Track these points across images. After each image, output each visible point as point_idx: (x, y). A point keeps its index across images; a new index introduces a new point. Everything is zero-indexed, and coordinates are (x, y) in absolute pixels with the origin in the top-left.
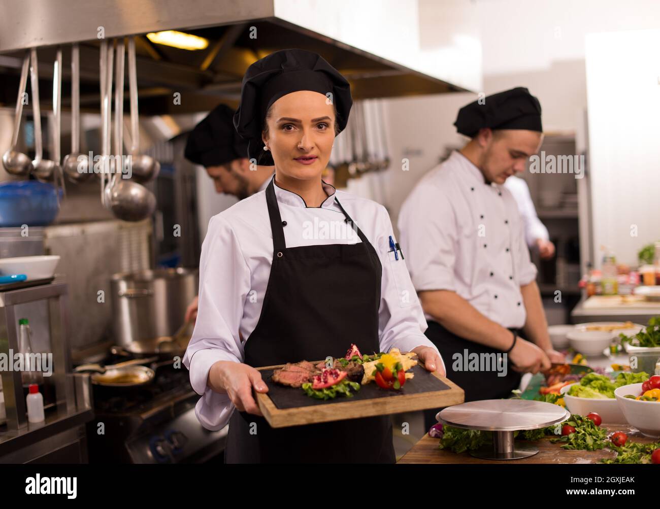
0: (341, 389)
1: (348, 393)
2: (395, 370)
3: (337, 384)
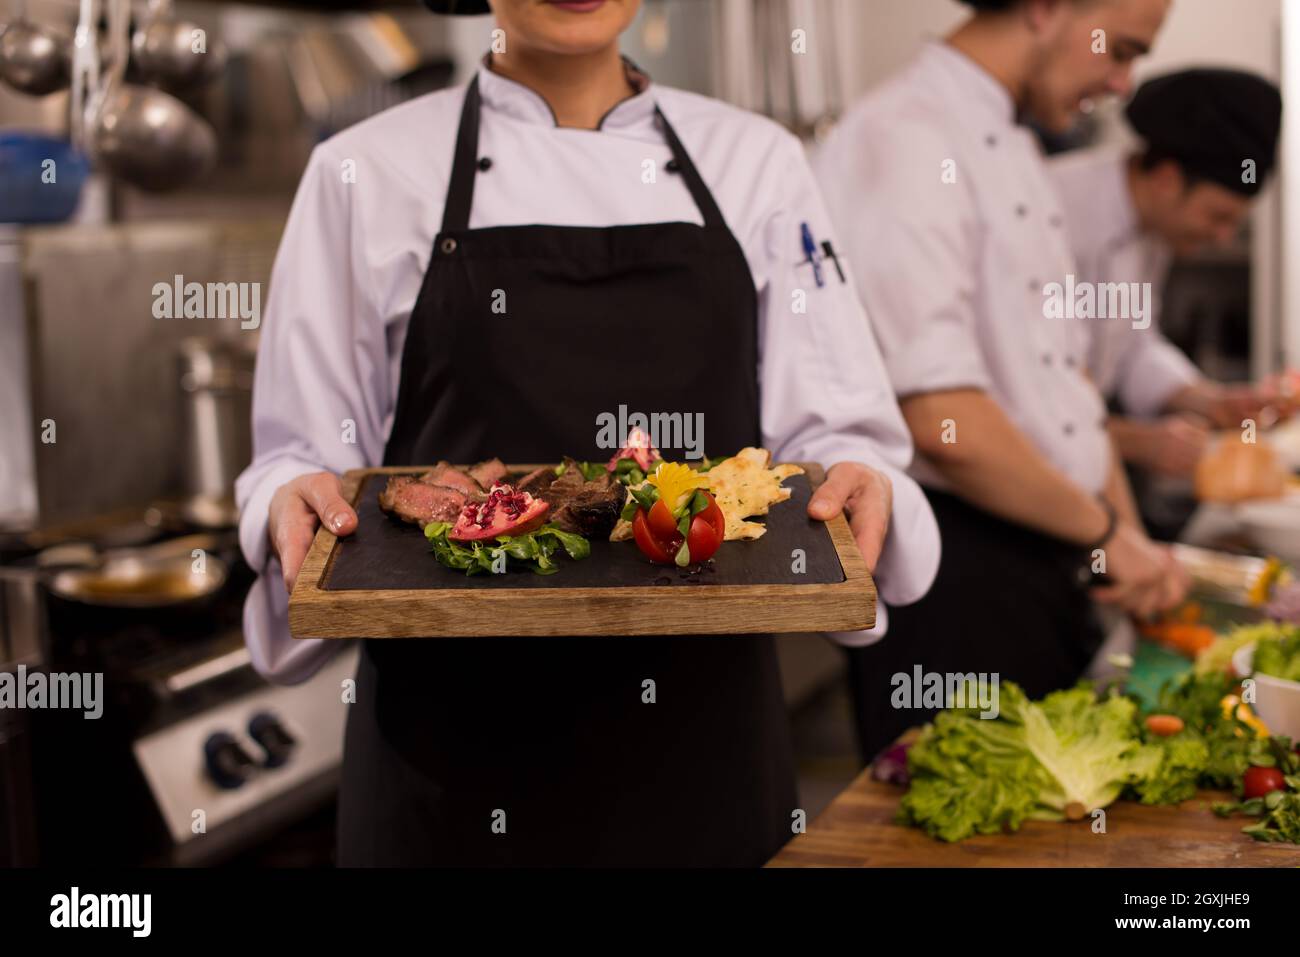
1: (543, 562)
2: (686, 513)
3: (515, 533)
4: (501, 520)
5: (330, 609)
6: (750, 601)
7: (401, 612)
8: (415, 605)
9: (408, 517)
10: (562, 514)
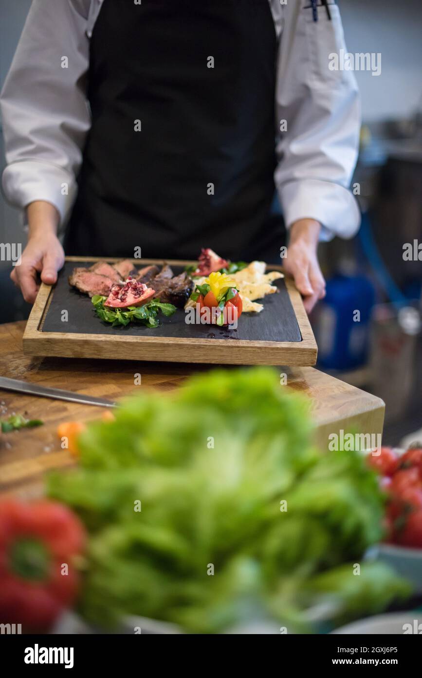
0: (142, 313)
1: (152, 321)
3: (137, 305)
4: (130, 299)
5: (43, 342)
6: (254, 349)
7: (80, 346)
8: (86, 342)
9: (83, 290)
10: (161, 295)
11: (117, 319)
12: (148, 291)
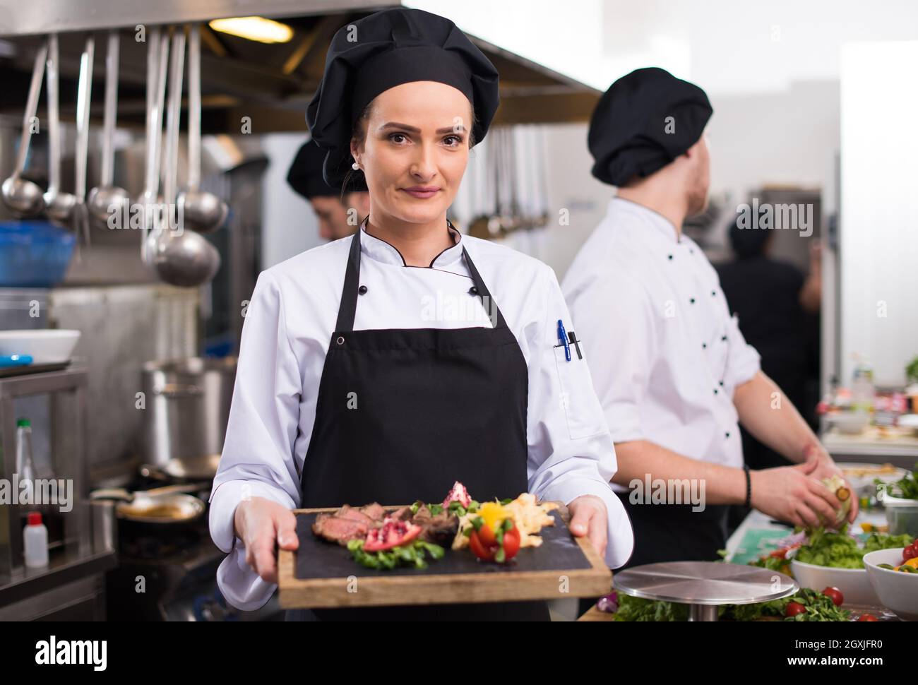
0: (407, 554)
1: (419, 562)
2: (501, 531)
3: (403, 545)
4: (394, 538)
5: (304, 591)
9: (331, 538)
10: (426, 534)
11: (382, 563)
12: (412, 529)
